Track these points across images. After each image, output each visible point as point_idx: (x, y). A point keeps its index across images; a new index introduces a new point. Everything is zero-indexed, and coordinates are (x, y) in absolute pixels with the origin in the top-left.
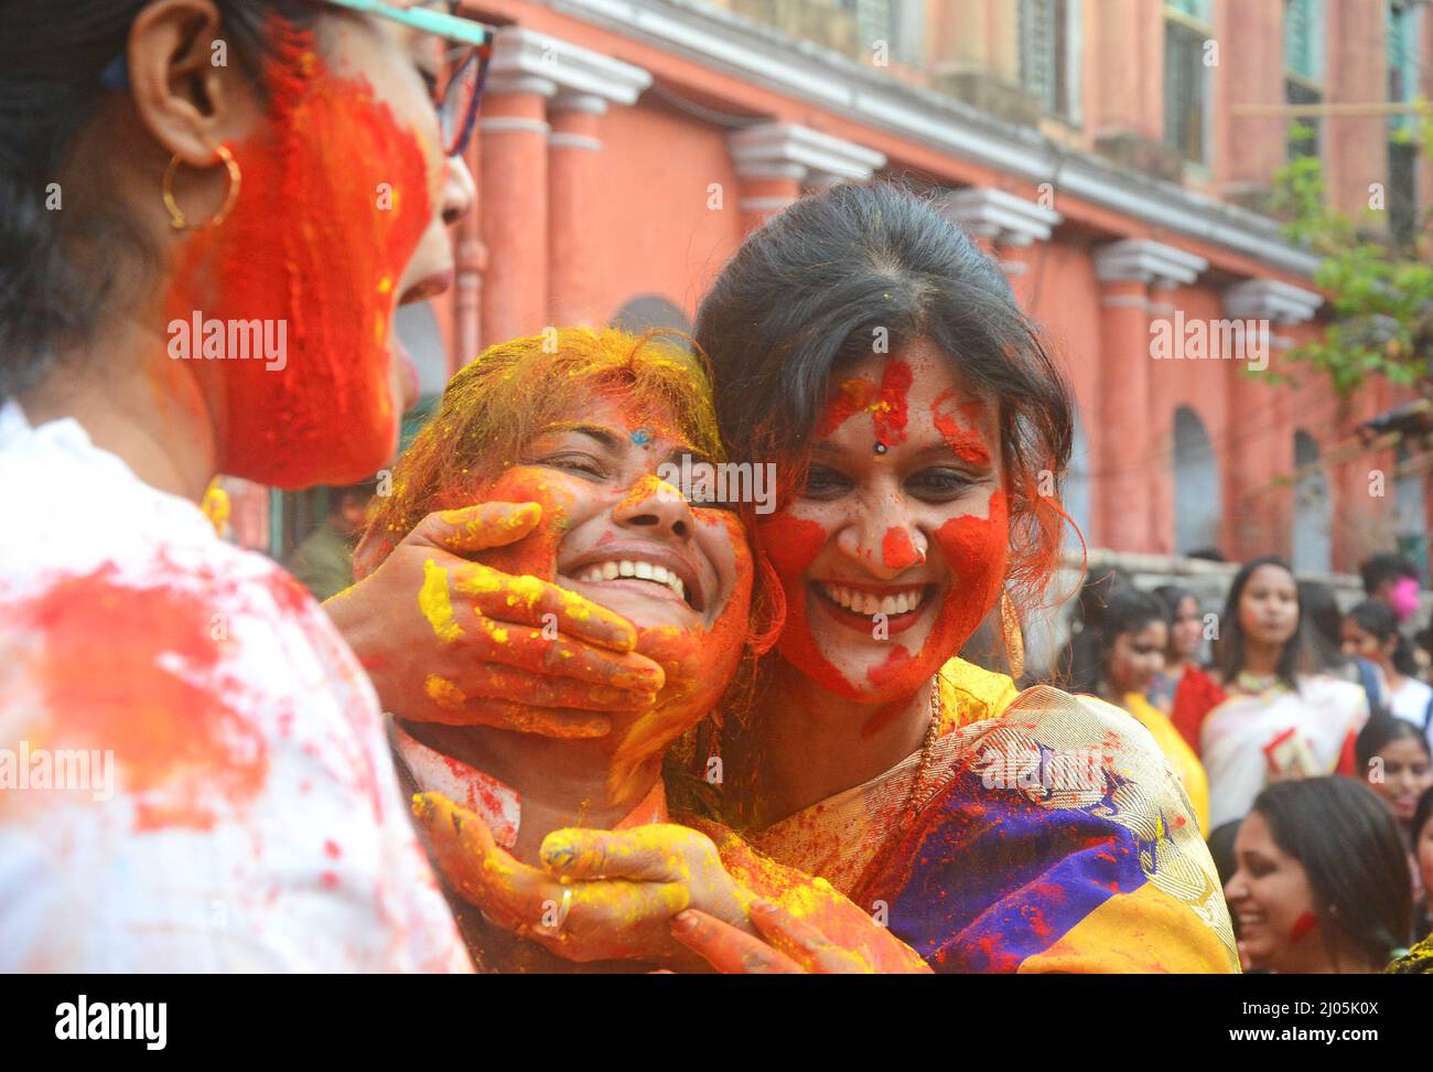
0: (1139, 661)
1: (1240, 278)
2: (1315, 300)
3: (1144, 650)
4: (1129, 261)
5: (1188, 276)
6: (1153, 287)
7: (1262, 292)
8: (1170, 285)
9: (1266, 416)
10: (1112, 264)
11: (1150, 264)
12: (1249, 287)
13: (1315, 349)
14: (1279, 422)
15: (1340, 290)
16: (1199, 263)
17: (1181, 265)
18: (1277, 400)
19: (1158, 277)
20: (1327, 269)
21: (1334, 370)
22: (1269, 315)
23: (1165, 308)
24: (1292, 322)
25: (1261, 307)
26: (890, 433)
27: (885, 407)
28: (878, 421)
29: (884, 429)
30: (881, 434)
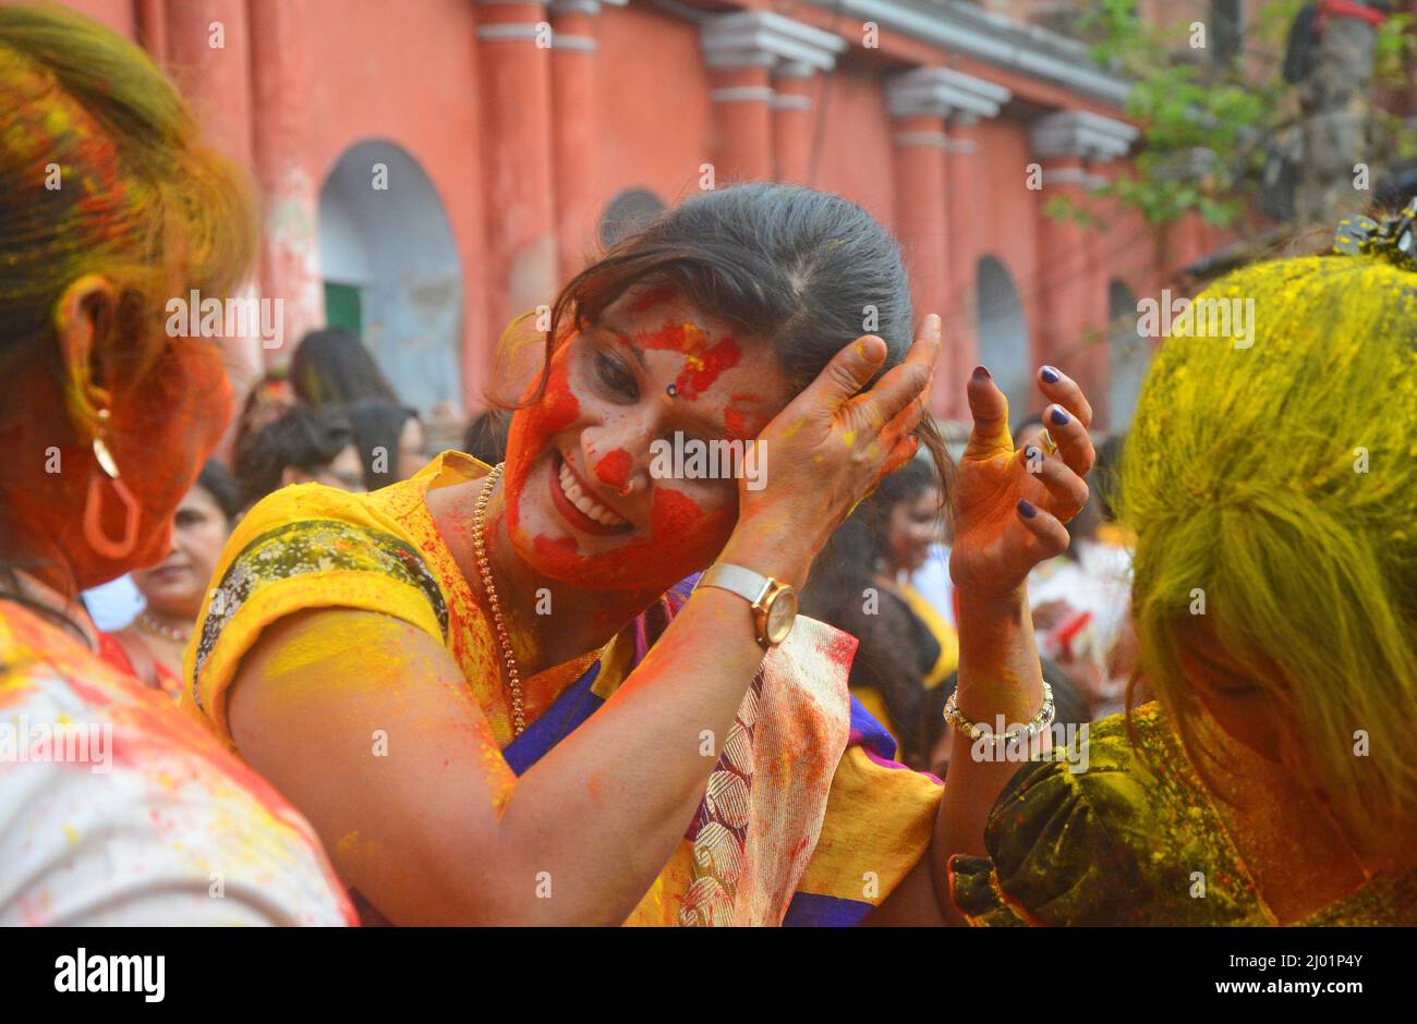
0: (918, 530)
1: (1050, 109)
2: (1129, 132)
3: (923, 518)
4: (922, 93)
5: (989, 109)
6: (951, 121)
7: (1073, 125)
8: (969, 120)
9: (1078, 261)
10: (905, 97)
11: (947, 95)
12: (1060, 119)
13: (1125, 186)
14: (1092, 267)
15: (1152, 122)
16: (1001, 93)
17: (981, 96)
18: (1089, 241)
19: (956, 111)
20: (1137, 95)
21: (1146, 212)
22: (1080, 151)
23: (965, 145)
24: (1105, 158)
25: (1071, 142)
26: (688, 388)
27: (701, 367)
28: (688, 371)
29: (686, 381)
30: (681, 381)
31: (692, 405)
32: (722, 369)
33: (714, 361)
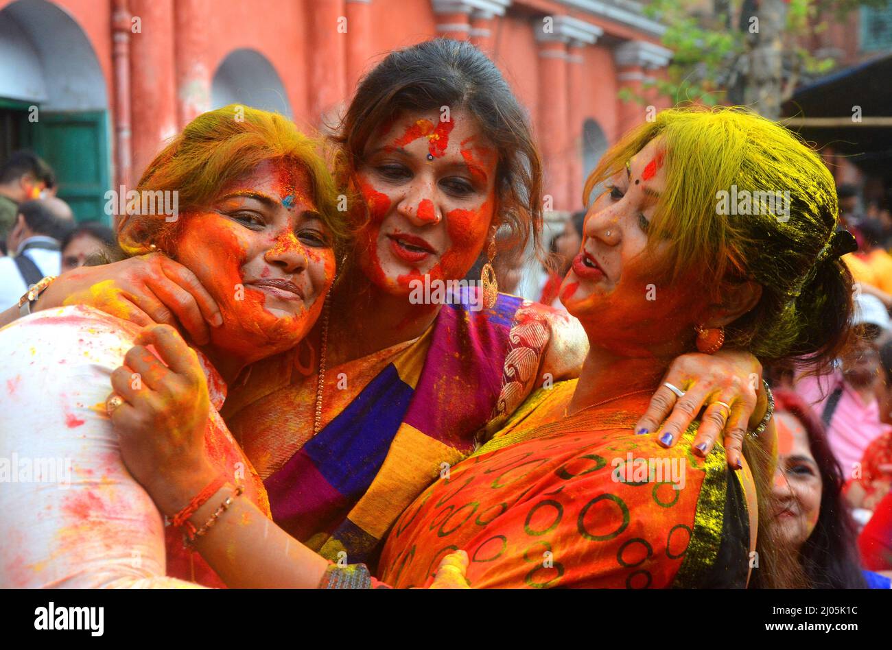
1: (625, 40)
2: (668, 54)
5: (591, 39)
6: (570, 45)
7: (637, 49)
8: (580, 45)
11: (567, 31)
12: (630, 45)
15: (679, 48)
16: (597, 30)
17: (586, 32)
19: (573, 40)
22: (641, 63)
23: (578, 58)
24: (655, 67)
25: (636, 58)
26: (437, 151)
27: (437, 137)
28: (432, 144)
29: (434, 148)
30: (432, 150)
31: (443, 159)
32: (448, 133)
33: (442, 131)
